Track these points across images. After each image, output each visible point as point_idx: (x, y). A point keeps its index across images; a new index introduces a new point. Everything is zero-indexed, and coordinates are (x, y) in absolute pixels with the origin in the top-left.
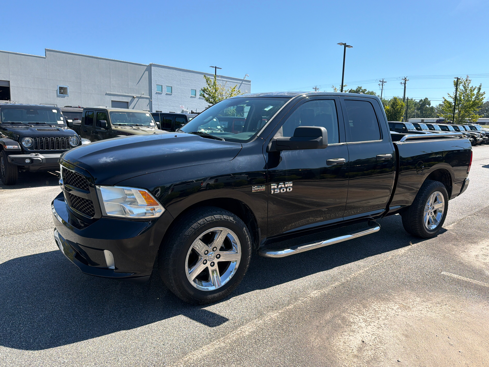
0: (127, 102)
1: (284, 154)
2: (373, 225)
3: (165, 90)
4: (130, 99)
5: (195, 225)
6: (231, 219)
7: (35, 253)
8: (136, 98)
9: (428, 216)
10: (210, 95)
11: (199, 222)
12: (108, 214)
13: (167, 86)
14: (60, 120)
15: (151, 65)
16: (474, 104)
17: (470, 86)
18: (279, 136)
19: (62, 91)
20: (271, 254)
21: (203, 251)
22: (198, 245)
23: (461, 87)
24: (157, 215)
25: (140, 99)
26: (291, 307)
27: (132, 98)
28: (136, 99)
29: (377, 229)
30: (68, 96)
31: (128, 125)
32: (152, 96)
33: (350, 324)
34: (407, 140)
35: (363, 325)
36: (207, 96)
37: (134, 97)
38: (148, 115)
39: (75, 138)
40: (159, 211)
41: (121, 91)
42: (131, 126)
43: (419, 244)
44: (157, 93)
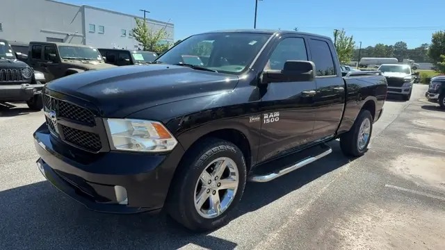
0: (62, 39)
1: (272, 87)
2: (327, 148)
3: (97, 30)
5: (203, 156)
6: (233, 148)
7: (11, 188)
9: (360, 138)
10: (140, 35)
11: (207, 153)
12: (118, 148)
13: (99, 26)
14: (9, 52)
15: (84, 6)
16: (348, 51)
17: (345, 36)
18: (267, 70)
20: (258, 179)
21: (207, 180)
22: (205, 176)
23: (338, 37)
24: (170, 148)
25: (74, 37)
26: (285, 226)
27: (66, 36)
28: (70, 37)
29: (330, 151)
31: (77, 59)
32: (85, 35)
33: (343, 238)
34: (351, 75)
35: (353, 238)
36: (137, 36)
37: (68, 35)
38: (95, 50)
39: (27, 71)
40: (172, 143)
41: (56, 29)
42: (79, 60)
43: (355, 161)
44: (90, 32)
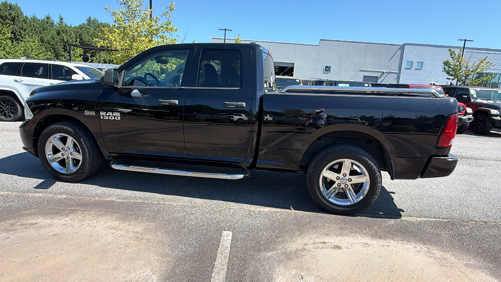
0: (377, 77)
3: (415, 66)
4: (380, 74)
6: (71, 130)
8: (385, 74)
13: (418, 62)
15: (404, 44)
19: (327, 69)
25: (389, 74)
27: (381, 73)
30: (330, 73)
32: (401, 72)
37: (383, 72)
41: (373, 68)
44: (406, 69)
